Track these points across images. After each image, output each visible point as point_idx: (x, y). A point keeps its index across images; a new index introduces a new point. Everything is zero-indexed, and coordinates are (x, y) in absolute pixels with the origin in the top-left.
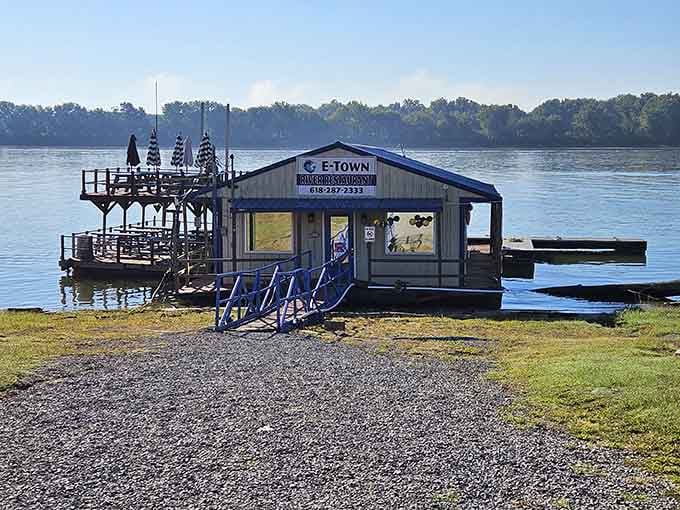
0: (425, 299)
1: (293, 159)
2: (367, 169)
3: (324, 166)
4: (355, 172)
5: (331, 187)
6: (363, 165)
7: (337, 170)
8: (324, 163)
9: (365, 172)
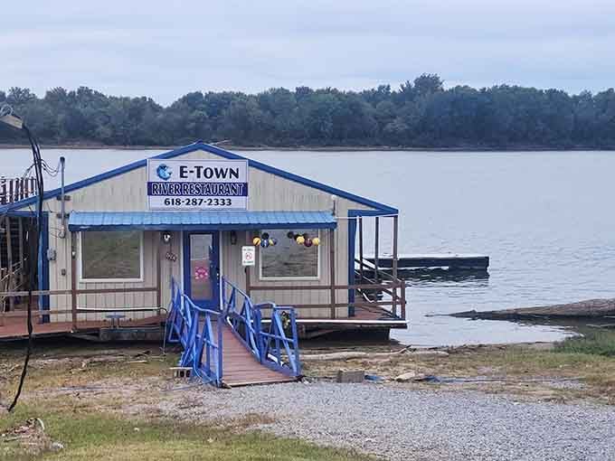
0: (315, 334)
1: (143, 164)
2: (237, 176)
3: (182, 172)
4: (221, 180)
5: (191, 198)
6: (232, 171)
7: (199, 177)
8: (182, 168)
9: (234, 179)
